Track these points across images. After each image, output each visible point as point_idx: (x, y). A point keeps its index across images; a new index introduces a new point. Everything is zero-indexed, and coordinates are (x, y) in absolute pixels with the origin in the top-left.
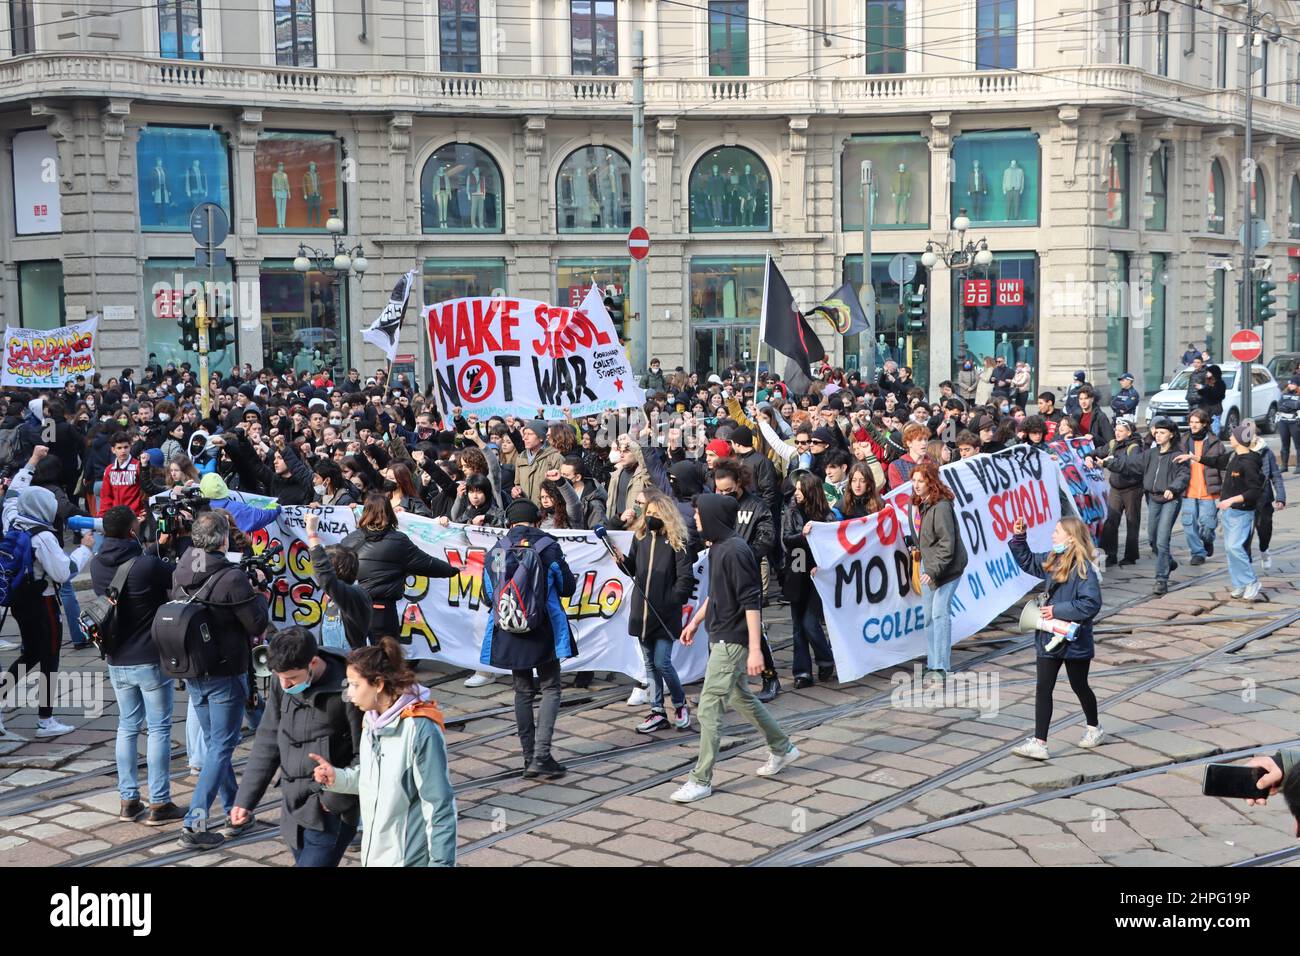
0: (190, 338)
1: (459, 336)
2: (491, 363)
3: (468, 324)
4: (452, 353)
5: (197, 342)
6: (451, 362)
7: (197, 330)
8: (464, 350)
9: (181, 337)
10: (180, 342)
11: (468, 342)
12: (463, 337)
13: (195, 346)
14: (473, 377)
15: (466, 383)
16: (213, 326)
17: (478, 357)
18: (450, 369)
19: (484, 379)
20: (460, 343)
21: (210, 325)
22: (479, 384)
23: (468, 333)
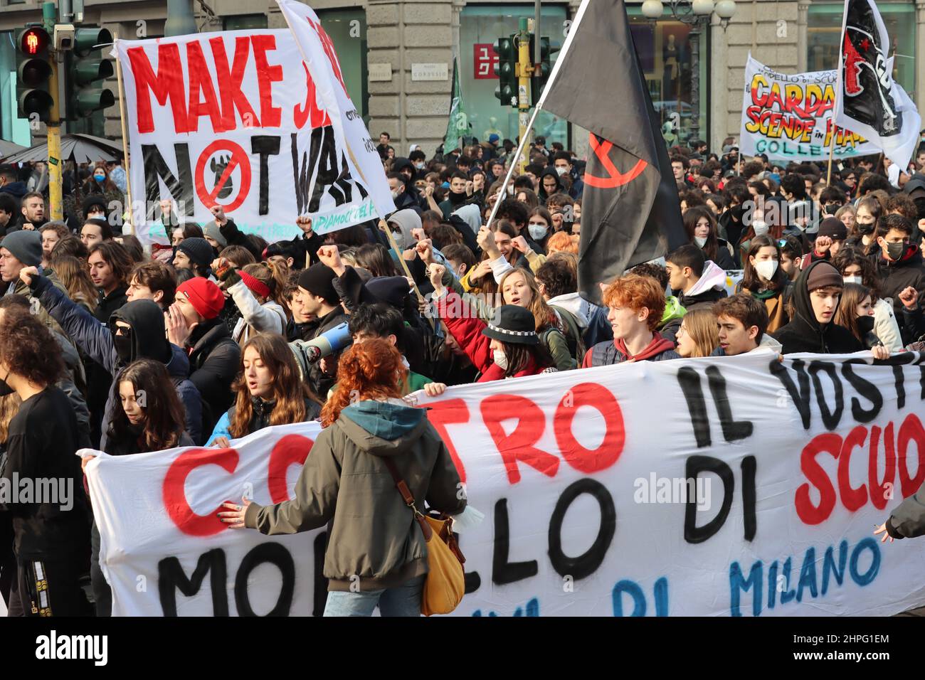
0: (508, 90)
1: (194, 97)
2: (247, 147)
3: (208, 79)
4: (185, 123)
5: (517, 95)
6: (182, 138)
7: (517, 80)
8: (204, 122)
9: (498, 89)
10: (497, 95)
11: (210, 109)
12: (202, 100)
13: (514, 100)
14: (221, 169)
15: (209, 177)
16: (537, 74)
17: (227, 135)
18: (182, 150)
19: (236, 175)
20: (197, 111)
21: (533, 73)
22: (229, 182)
23: (209, 93)
